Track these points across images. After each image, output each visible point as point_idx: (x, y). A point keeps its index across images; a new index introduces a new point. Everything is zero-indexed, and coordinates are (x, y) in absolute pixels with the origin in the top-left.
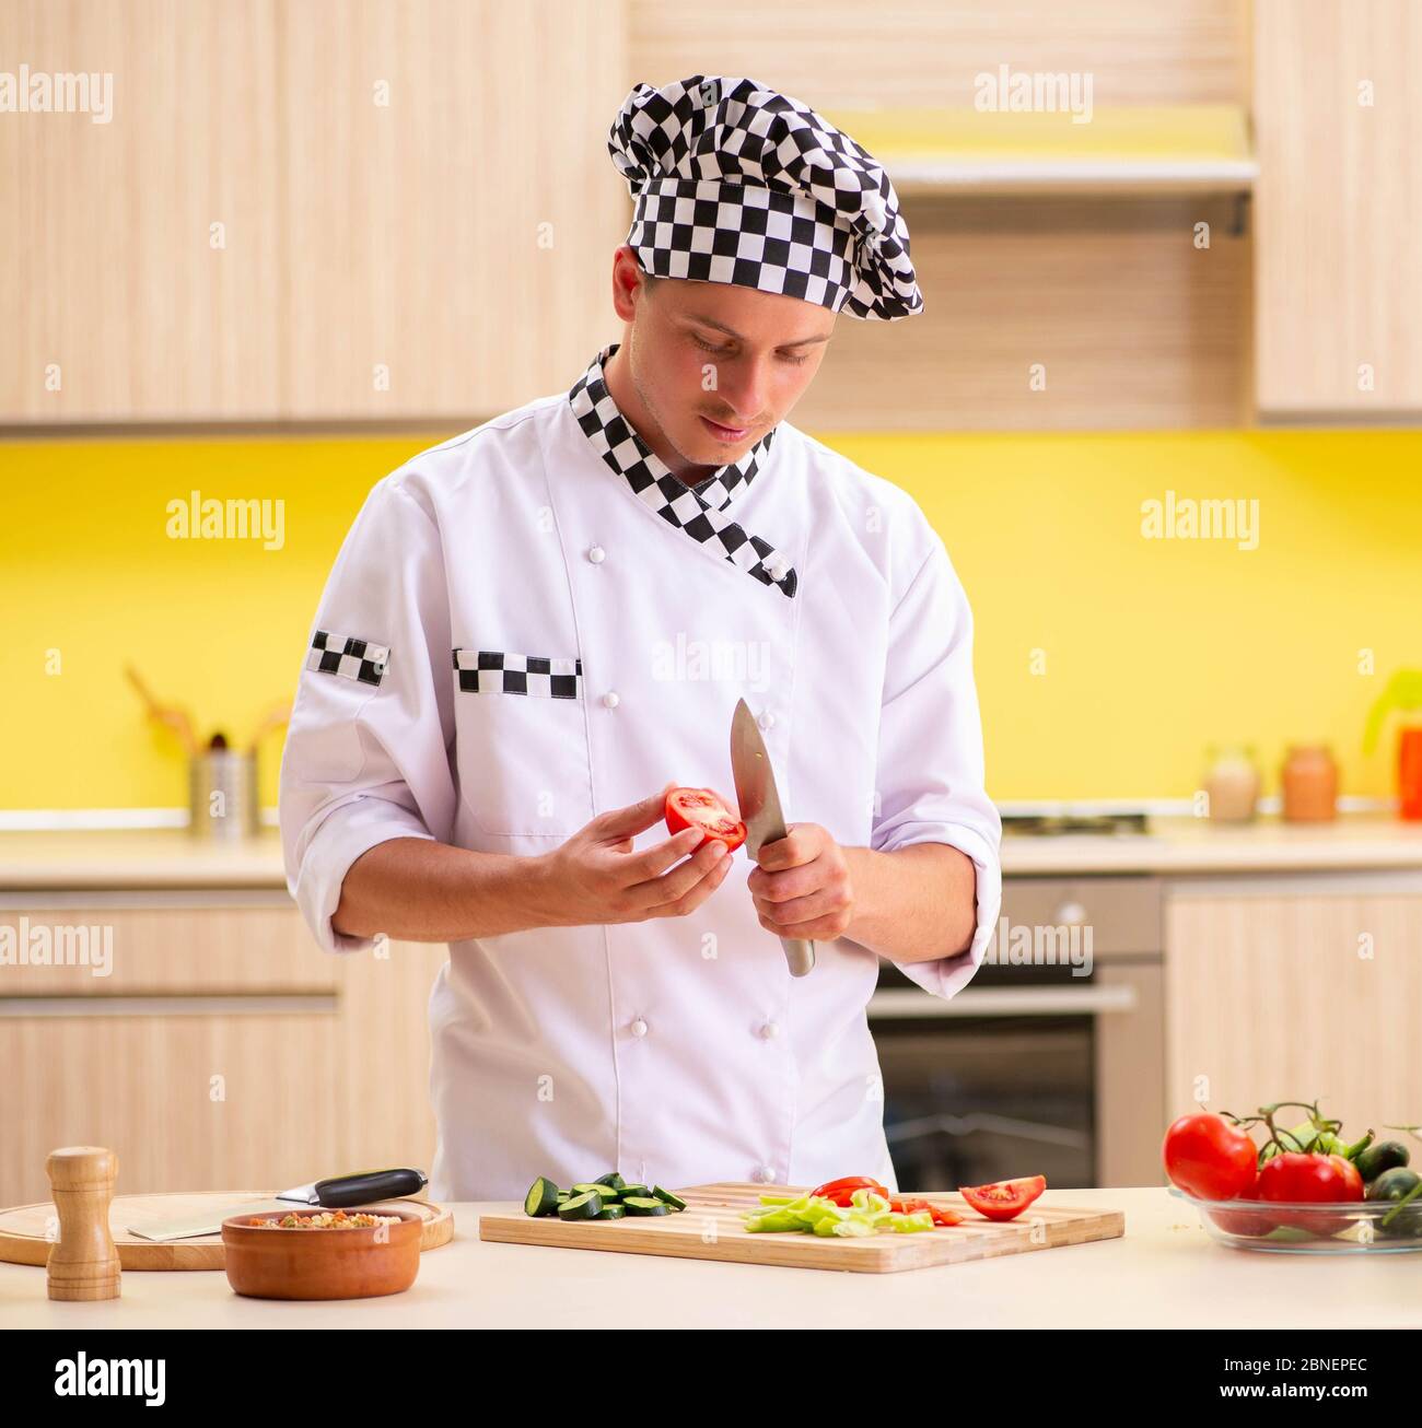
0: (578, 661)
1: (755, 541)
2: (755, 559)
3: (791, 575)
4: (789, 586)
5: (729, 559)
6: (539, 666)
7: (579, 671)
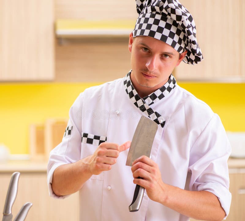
0: (106, 137)
1: (156, 113)
2: (156, 118)
3: (164, 122)
4: (163, 125)
5: (149, 116)
6: (97, 138)
7: (106, 140)
